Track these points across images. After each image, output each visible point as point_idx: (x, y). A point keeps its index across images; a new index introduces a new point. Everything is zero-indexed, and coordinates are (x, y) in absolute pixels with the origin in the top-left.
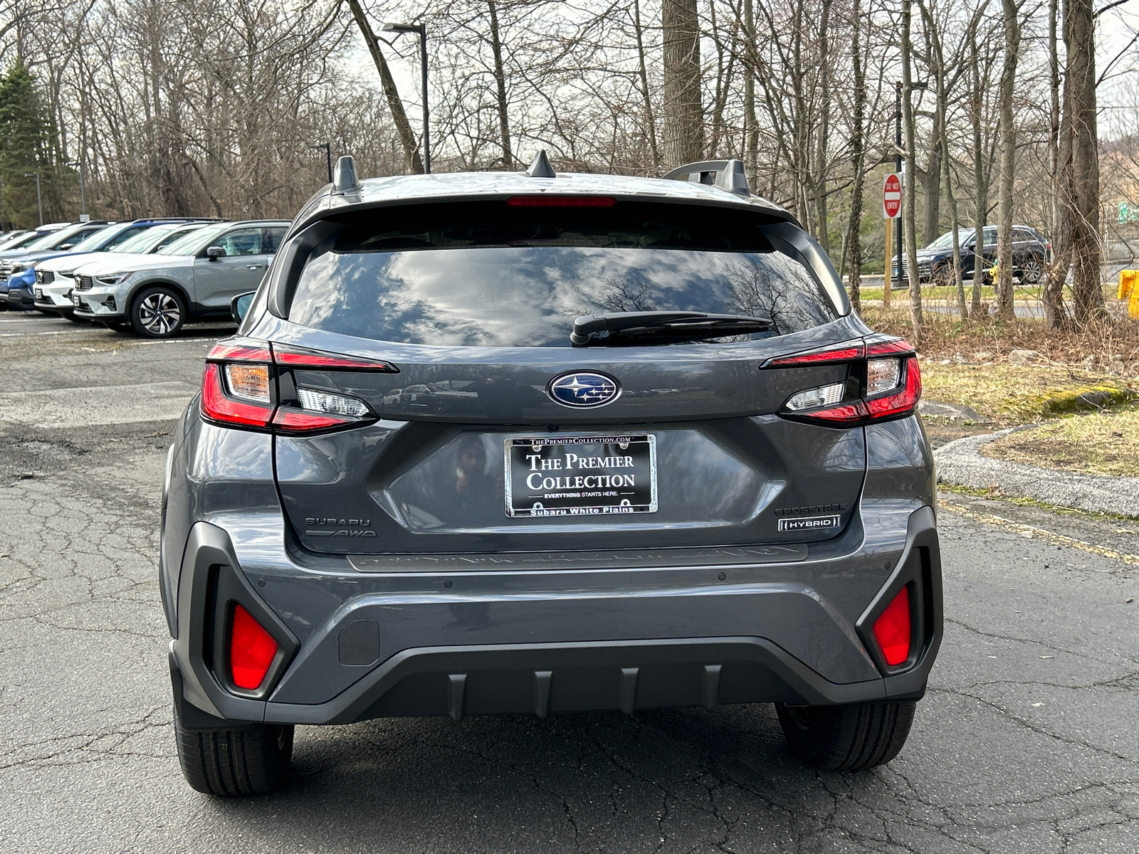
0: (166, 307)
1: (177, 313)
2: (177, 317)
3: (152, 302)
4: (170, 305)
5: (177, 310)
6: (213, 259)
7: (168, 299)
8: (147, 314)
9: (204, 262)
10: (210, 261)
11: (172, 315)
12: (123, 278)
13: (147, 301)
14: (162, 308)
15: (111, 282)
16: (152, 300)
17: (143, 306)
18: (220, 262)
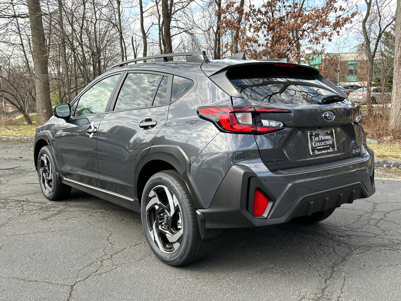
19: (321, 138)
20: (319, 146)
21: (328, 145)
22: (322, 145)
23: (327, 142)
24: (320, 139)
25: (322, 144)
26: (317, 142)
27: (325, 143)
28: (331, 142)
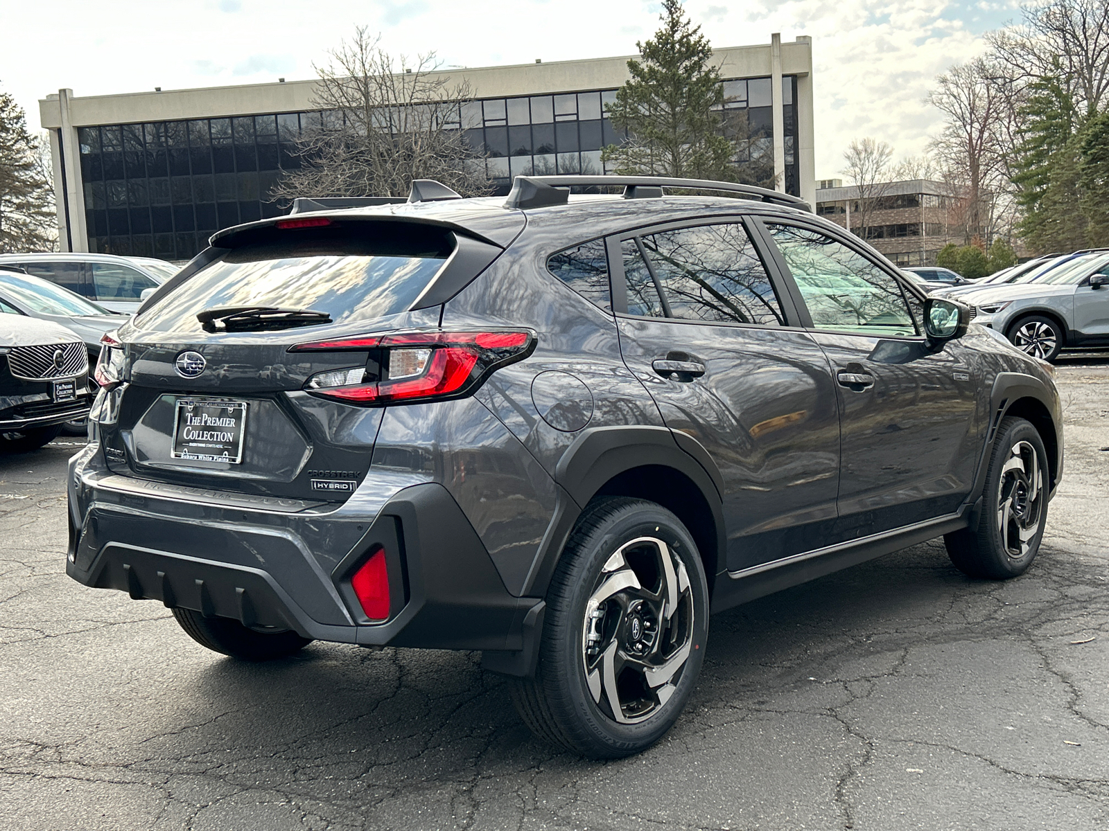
0: (1043, 335)
1: (1054, 341)
2: (1053, 345)
3: (1028, 331)
4: (1047, 332)
5: (1054, 338)
6: (1096, 286)
7: (1045, 327)
8: (1023, 342)
9: (1088, 290)
10: (1093, 289)
11: (1048, 343)
12: (1002, 307)
13: (1024, 329)
14: (1038, 336)
15: (992, 311)
16: (1028, 328)
17: (1019, 334)
18: (1105, 289)
19: (206, 422)
20: (194, 441)
21: (220, 443)
22: (204, 439)
23: (217, 435)
24: (203, 424)
25: (203, 437)
26: (195, 428)
27: (212, 436)
28: (229, 437)
